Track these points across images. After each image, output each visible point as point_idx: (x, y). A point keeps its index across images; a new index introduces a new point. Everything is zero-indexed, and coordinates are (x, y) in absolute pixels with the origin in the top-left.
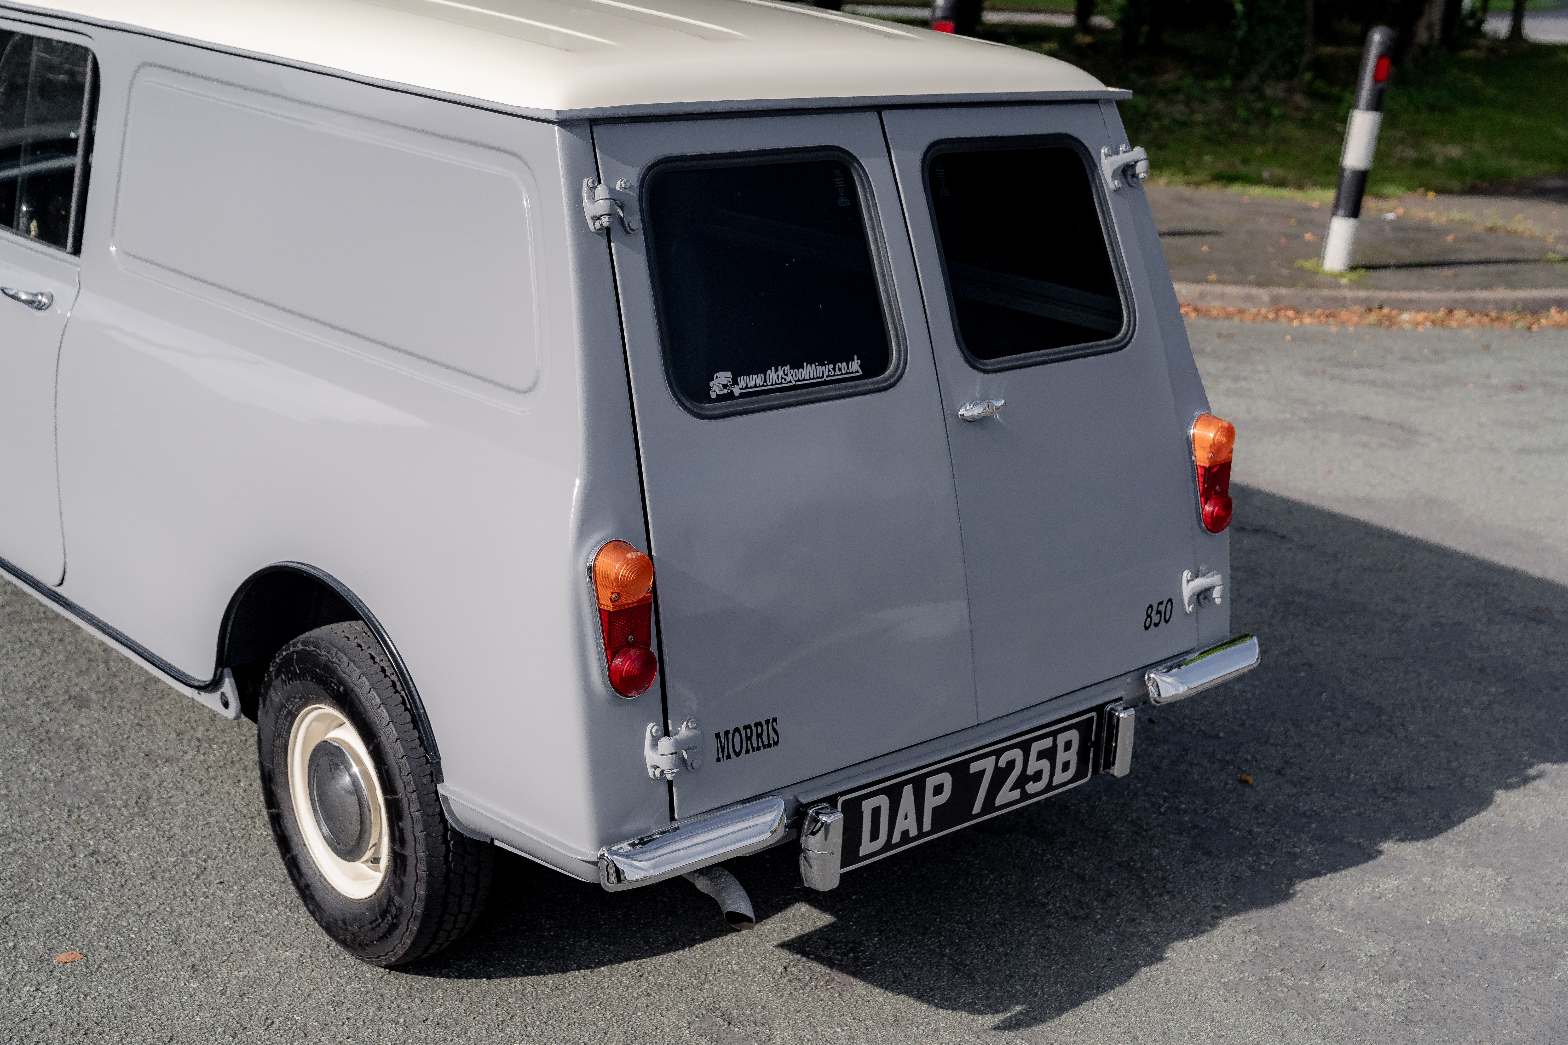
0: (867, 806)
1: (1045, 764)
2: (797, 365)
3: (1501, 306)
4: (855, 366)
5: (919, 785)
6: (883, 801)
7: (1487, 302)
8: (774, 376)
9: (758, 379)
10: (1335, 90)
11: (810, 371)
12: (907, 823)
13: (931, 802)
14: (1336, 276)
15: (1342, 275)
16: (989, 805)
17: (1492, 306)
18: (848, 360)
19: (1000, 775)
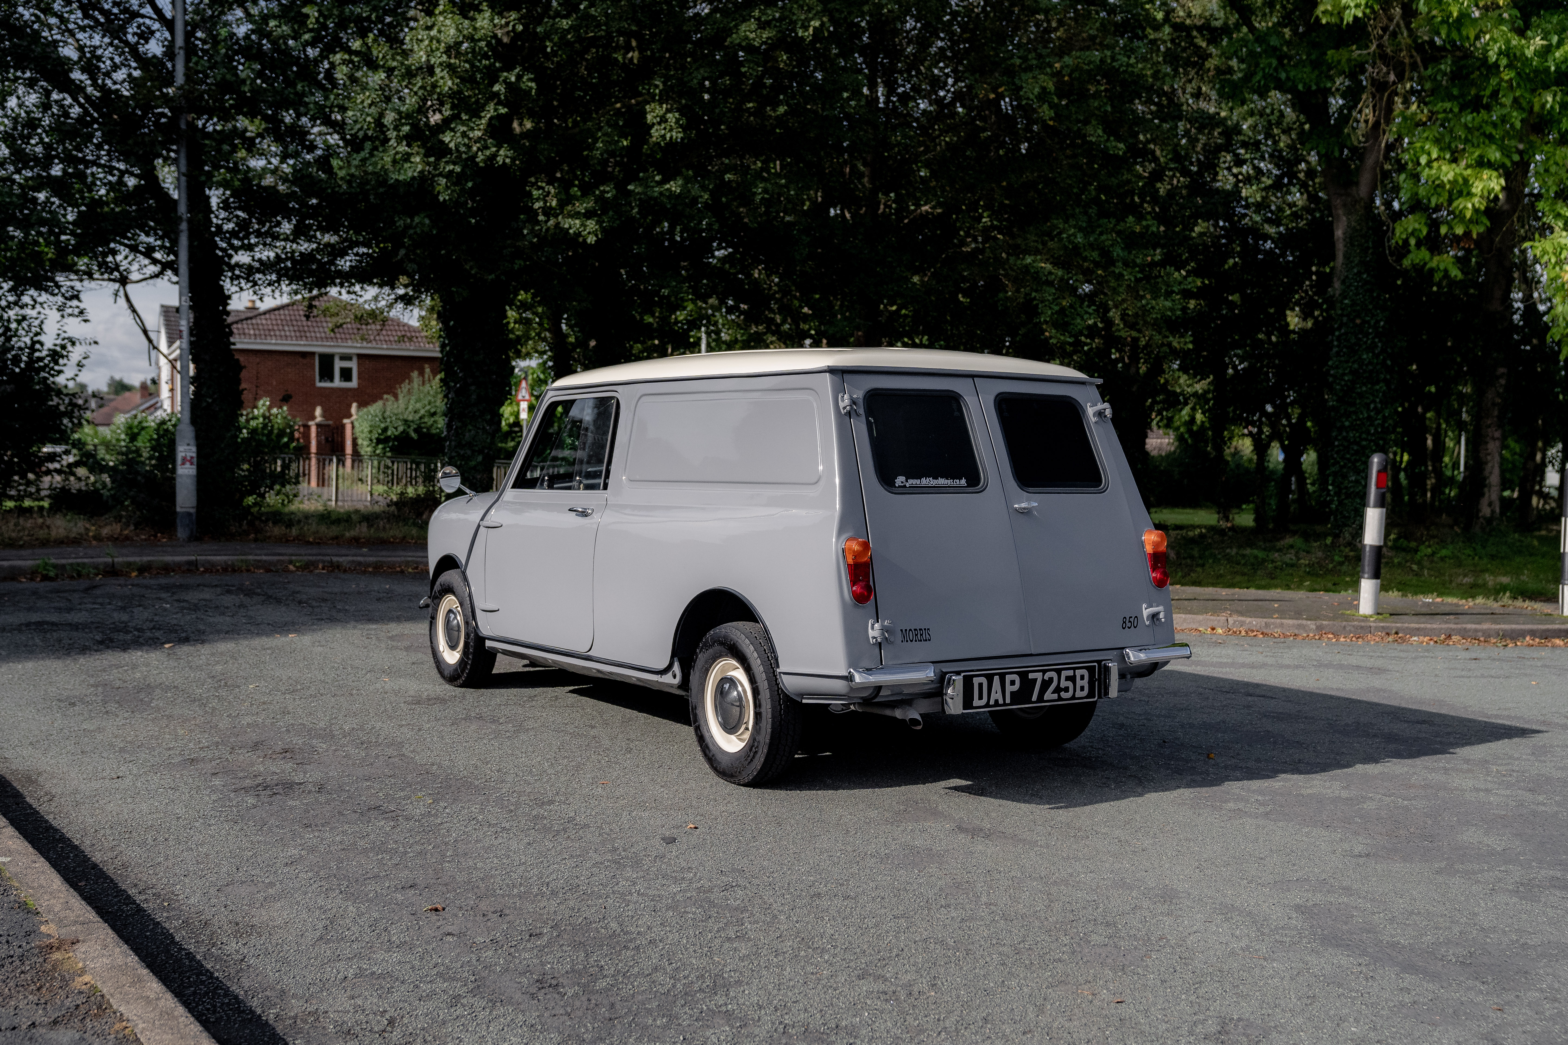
0: (976, 681)
1: (1070, 684)
2: (936, 478)
3: (1487, 635)
4: (963, 482)
5: (1002, 677)
6: (984, 680)
7: (1476, 631)
8: (925, 481)
9: (918, 481)
10: (1413, 544)
11: (941, 481)
12: (996, 695)
13: (1009, 689)
14: (1366, 618)
15: (1371, 616)
16: (1041, 698)
17: (1480, 634)
18: (960, 479)
19: (1046, 684)
